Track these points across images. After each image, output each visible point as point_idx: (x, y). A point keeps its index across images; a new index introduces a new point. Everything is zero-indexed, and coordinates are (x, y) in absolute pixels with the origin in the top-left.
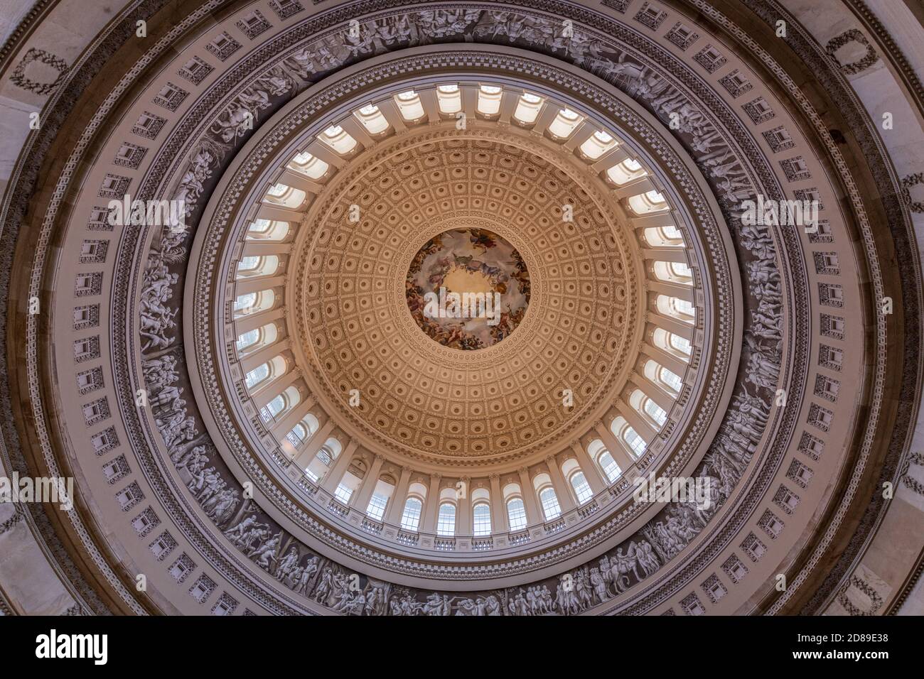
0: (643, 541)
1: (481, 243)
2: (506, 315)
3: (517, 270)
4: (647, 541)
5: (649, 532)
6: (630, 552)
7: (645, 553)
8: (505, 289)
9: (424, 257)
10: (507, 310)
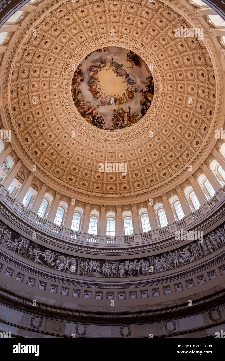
0: (147, 261)
2: (126, 113)
4: (149, 262)
5: (151, 259)
6: (140, 263)
7: (146, 266)
10: (128, 110)
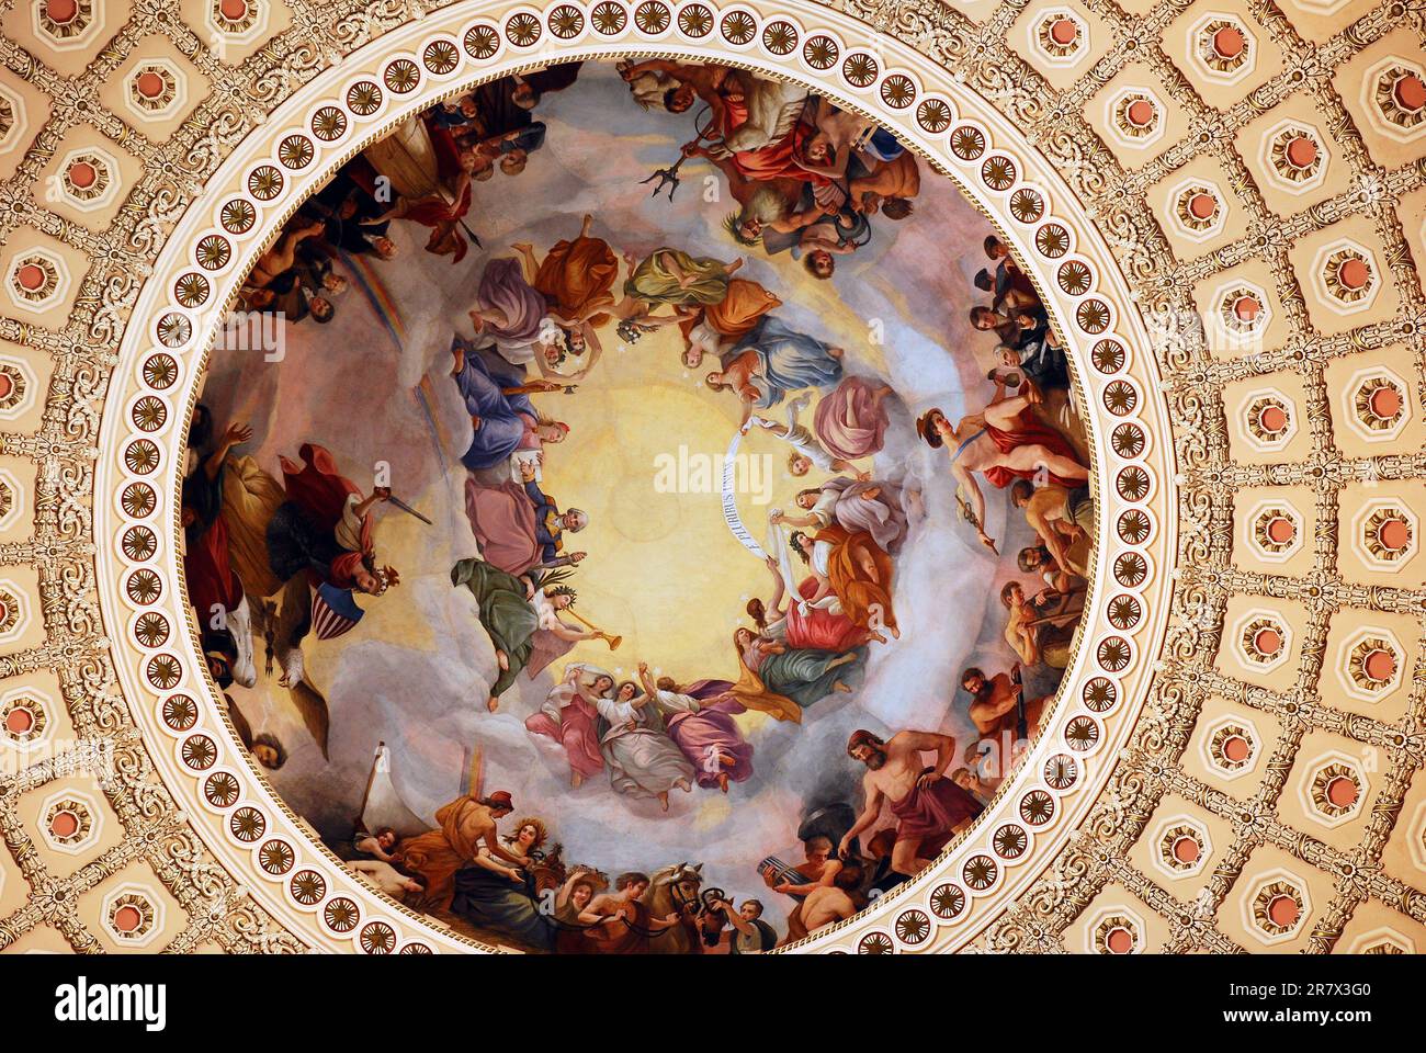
1: (335, 550)
3: (404, 237)
8: (564, 253)
9: (594, 880)
